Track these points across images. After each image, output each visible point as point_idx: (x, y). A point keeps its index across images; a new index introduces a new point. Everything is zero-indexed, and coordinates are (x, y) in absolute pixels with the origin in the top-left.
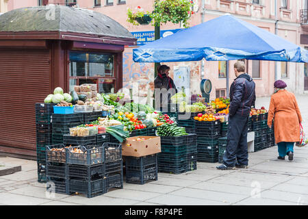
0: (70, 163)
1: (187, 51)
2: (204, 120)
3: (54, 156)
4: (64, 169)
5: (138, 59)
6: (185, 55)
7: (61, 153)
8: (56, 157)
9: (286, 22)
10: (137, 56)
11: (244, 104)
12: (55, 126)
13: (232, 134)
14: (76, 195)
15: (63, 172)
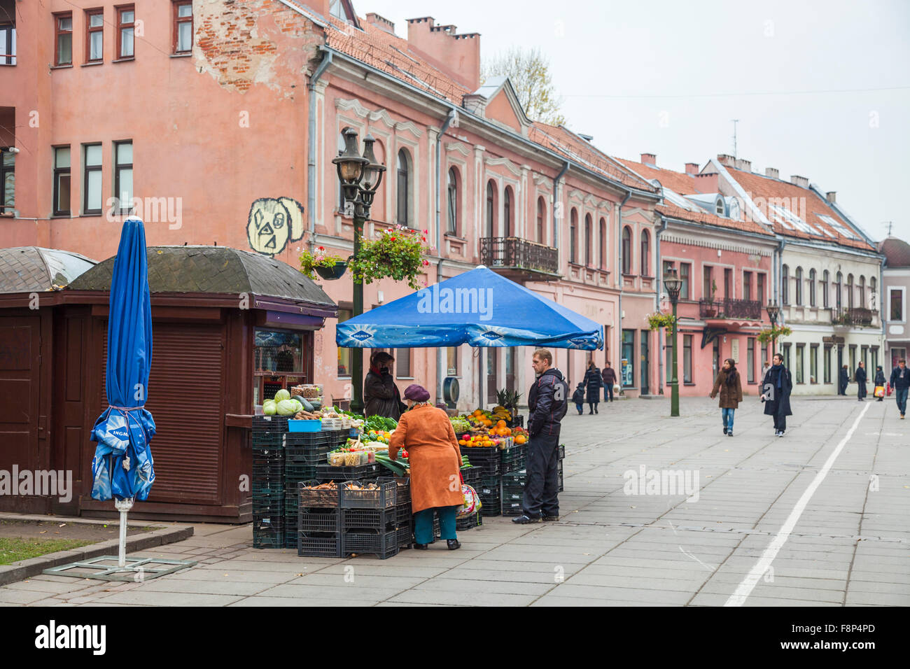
0: (346, 506)
1: (436, 329)
2: (477, 444)
3: (314, 498)
4: (334, 518)
5: (346, 341)
6: (434, 337)
7: (328, 492)
8: (319, 499)
9: (456, 262)
10: (346, 337)
11: (552, 416)
12: (292, 452)
13: (536, 465)
14: (353, 557)
15: (334, 523)
